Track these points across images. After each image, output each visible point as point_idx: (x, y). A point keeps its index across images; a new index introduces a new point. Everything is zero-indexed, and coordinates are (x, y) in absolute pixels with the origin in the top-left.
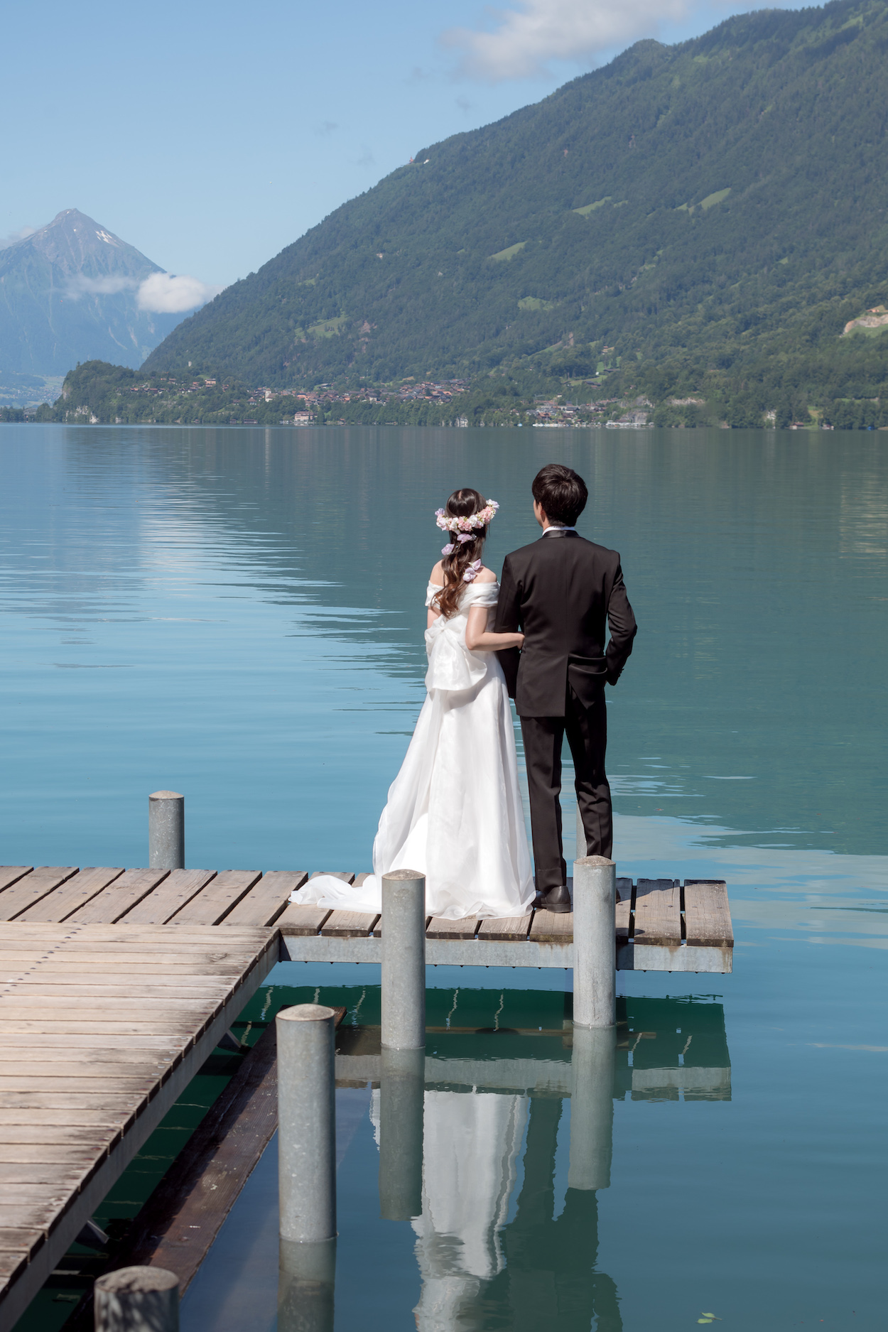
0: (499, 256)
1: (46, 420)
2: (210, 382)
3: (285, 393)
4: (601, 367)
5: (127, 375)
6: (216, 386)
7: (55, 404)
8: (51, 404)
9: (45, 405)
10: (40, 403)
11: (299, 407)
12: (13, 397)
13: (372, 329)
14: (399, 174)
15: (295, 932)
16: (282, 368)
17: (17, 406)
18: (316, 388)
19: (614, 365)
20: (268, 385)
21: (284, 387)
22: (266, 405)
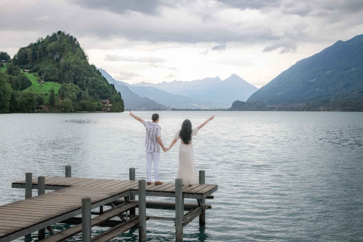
0: (312, 81)
1: (229, 111)
2: (258, 104)
4: (331, 101)
5: (243, 103)
6: (259, 105)
7: (231, 108)
8: (230, 108)
10: (228, 108)
12: (223, 107)
14: (293, 66)
19: (334, 100)
20: (269, 104)
21: (272, 105)
22: (269, 108)
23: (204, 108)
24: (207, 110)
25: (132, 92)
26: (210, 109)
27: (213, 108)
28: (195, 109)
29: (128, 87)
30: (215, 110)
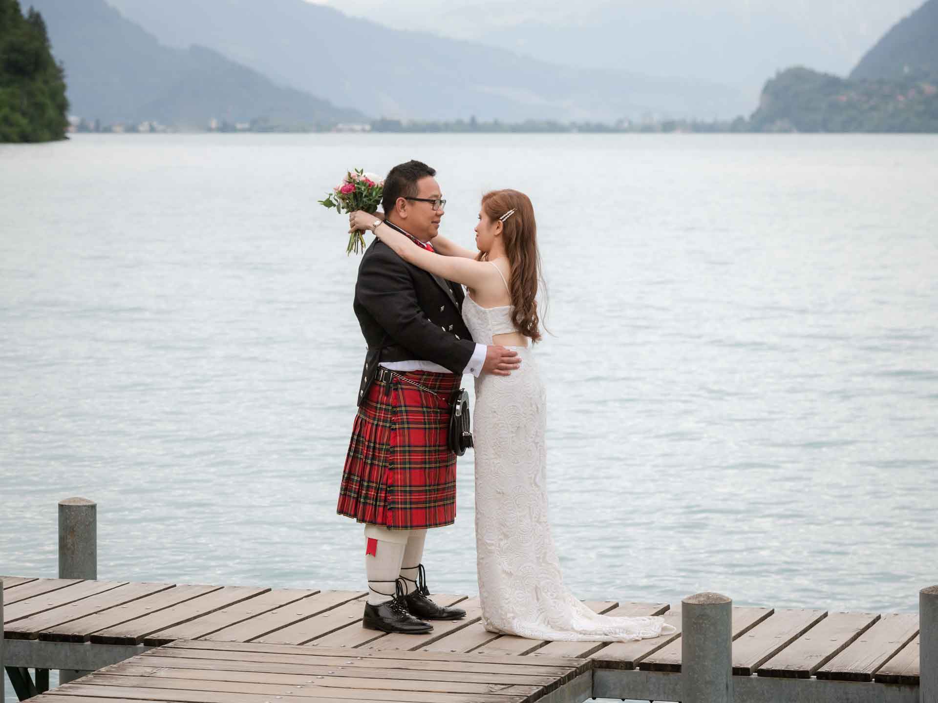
2: (930, 90)
15: (609, 665)
23: (582, 116)
24: (600, 129)
26: (621, 122)
27: (637, 118)
28: (520, 120)
30: (647, 129)
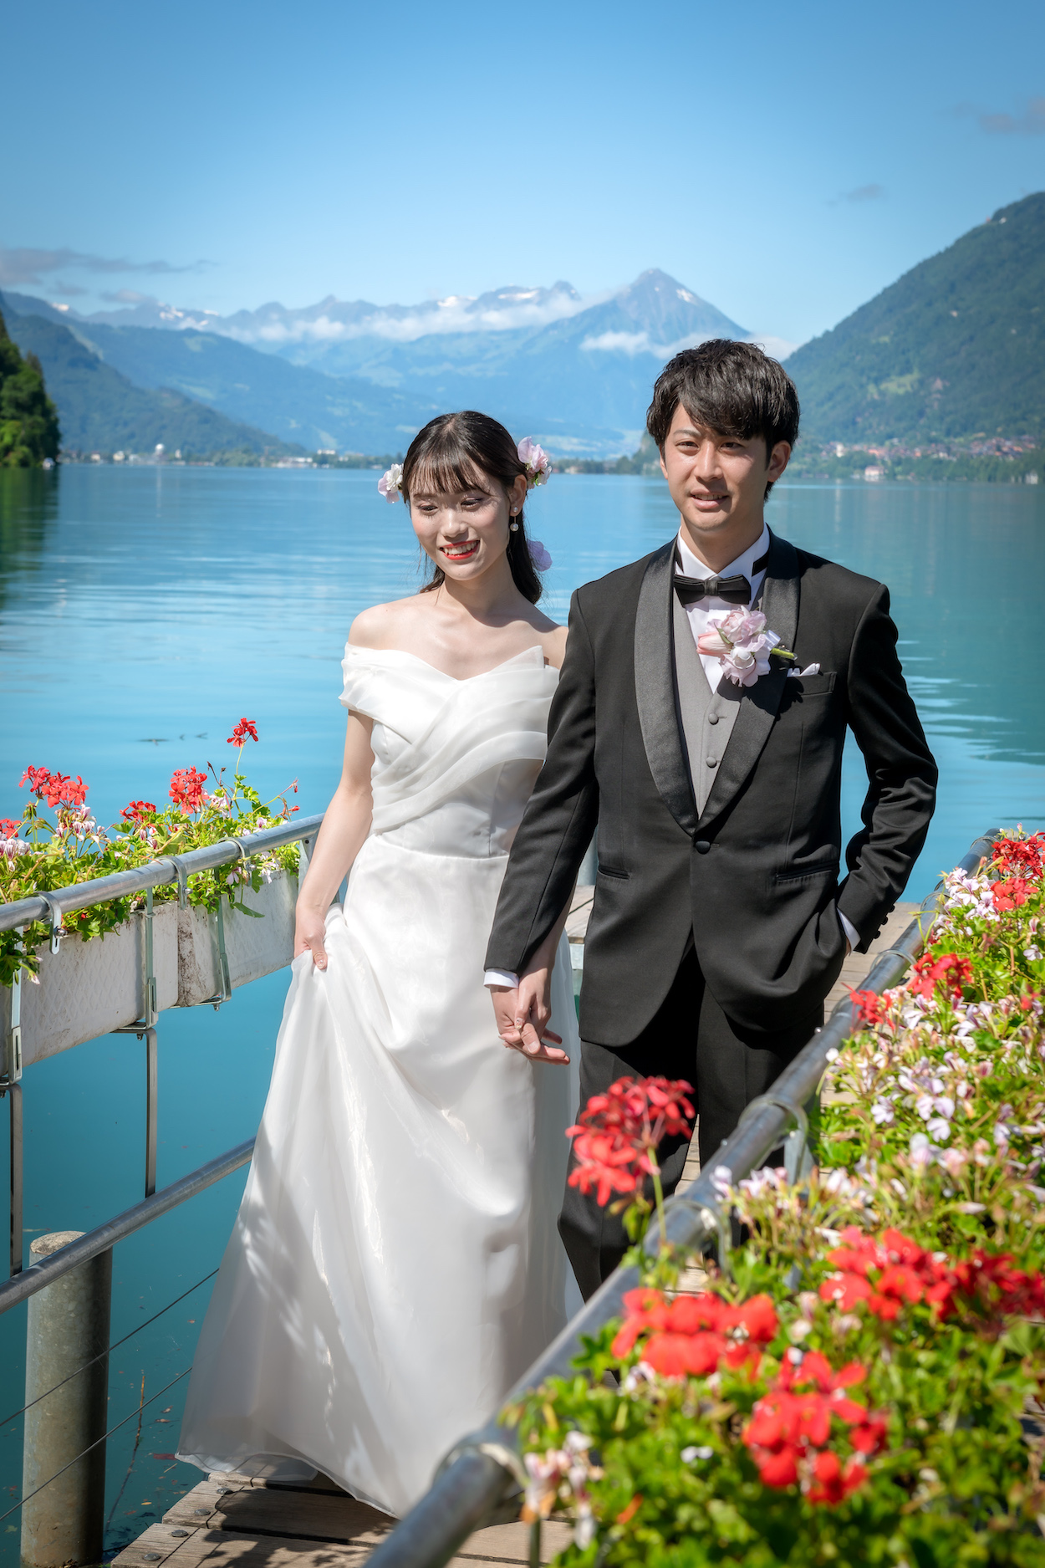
1: (625, 472)
3: (857, 448)
7: (636, 456)
8: (630, 456)
9: (624, 458)
10: (619, 456)
11: (871, 462)
12: (594, 449)
13: (944, 386)
14: (975, 234)
16: (854, 423)
17: (597, 459)
18: (887, 443)
20: (840, 440)
21: (856, 442)
22: (838, 459)
25: (97, 360)
29: (72, 329)
